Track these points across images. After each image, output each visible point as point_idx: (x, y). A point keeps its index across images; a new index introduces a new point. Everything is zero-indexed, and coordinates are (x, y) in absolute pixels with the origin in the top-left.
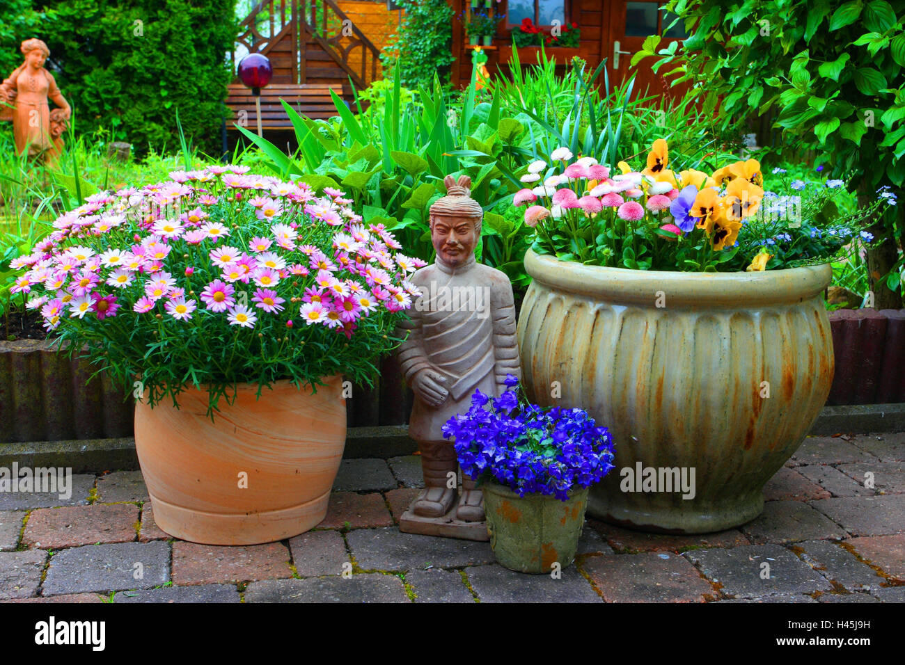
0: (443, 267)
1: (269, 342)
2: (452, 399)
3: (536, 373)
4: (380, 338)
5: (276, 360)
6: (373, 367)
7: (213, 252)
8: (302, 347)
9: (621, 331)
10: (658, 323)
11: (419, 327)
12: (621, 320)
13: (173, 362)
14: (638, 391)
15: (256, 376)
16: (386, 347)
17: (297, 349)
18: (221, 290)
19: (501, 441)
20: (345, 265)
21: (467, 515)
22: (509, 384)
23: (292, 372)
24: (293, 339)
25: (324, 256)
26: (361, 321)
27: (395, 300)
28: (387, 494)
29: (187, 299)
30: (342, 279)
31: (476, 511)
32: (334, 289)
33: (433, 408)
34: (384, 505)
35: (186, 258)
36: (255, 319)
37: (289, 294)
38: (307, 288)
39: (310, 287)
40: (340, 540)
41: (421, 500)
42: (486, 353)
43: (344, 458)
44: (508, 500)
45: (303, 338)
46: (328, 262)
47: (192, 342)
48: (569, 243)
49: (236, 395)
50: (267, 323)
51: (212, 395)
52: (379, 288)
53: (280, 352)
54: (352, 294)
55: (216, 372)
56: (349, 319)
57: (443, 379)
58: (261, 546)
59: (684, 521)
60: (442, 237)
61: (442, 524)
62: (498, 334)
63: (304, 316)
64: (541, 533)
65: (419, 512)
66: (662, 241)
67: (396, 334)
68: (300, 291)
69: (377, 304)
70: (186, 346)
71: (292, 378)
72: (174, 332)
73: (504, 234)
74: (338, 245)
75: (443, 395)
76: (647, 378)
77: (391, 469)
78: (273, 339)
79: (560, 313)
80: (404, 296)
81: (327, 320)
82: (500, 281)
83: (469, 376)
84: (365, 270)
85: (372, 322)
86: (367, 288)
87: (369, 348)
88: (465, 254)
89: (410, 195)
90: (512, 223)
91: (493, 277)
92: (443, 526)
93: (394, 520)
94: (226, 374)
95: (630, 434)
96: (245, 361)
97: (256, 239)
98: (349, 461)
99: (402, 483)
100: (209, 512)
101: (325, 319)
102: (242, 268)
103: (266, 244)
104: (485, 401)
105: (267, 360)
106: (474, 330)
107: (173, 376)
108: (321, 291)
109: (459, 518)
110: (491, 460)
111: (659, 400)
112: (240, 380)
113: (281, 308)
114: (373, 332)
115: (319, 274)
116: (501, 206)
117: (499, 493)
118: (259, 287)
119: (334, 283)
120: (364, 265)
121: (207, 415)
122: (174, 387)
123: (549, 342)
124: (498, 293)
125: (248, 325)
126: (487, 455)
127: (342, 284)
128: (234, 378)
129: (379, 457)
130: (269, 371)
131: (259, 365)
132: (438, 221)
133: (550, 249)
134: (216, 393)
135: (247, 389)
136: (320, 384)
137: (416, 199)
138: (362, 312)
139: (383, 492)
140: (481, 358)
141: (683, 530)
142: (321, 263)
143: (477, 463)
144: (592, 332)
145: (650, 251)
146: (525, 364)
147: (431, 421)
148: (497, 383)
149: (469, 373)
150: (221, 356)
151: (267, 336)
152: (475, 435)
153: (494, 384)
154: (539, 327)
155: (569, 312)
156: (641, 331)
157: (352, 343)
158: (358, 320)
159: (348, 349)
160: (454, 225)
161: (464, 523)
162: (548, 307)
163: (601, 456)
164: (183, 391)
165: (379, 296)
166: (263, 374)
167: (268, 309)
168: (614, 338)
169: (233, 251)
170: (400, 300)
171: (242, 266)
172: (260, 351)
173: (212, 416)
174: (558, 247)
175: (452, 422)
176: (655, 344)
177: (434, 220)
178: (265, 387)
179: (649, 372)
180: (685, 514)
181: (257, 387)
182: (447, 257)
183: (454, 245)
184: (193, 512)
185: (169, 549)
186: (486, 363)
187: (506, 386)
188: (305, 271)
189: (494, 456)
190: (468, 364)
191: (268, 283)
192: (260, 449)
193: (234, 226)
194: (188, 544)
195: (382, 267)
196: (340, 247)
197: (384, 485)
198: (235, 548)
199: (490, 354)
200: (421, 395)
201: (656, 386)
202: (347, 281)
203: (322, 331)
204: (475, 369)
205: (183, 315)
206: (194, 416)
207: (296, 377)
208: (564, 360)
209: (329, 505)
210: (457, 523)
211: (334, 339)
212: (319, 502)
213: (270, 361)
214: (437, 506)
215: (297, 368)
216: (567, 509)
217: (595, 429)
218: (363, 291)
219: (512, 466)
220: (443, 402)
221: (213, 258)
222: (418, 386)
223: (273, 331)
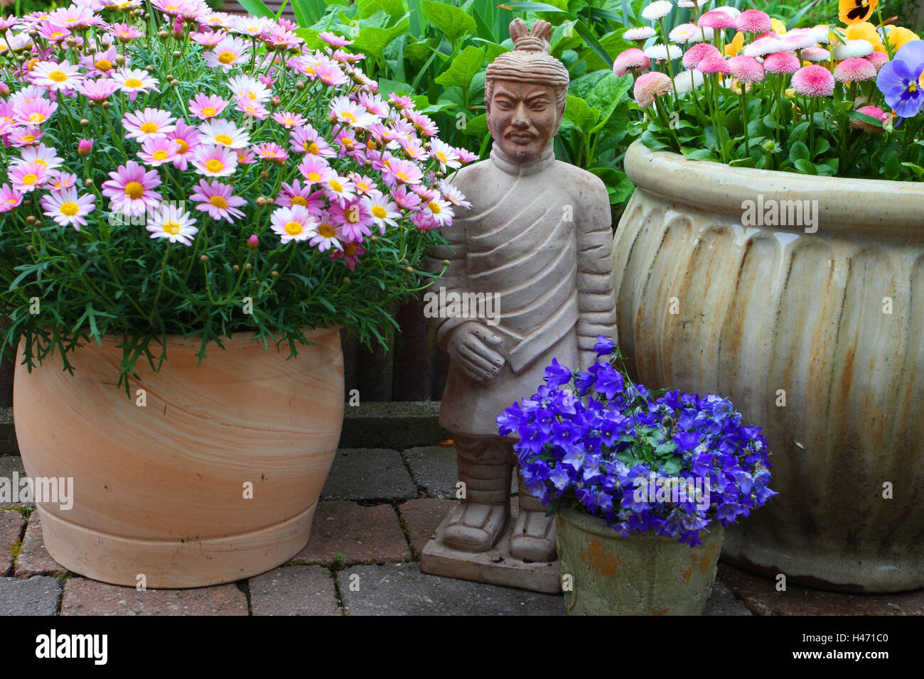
0: (504, 164)
1: (220, 271)
2: (510, 372)
3: (642, 335)
4: (402, 271)
5: (230, 300)
6: (389, 316)
7: (129, 115)
8: (273, 282)
9: (789, 273)
10: (851, 263)
11: (464, 257)
12: (788, 257)
13: (60, 298)
14: (812, 370)
15: (199, 326)
16: (410, 287)
17: (265, 284)
18: (138, 179)
19: (592, 444)
20: (349, 149)
21: (526, 551)
22: (602, 351)
23: (257, 321)
24: (260, 269)
25: (315, 133)
26: (373, 242)
27: (427, 210)
28: (402, 507)
29: (80, 194)
30: (343, 173)
31: (541, 546)
32: (329, 187)
33: (479, 384)
34: (397, 525)
35: (86, 125)
36: (194, 230)
37: (254, 193)
38: (285, 184)
39: (291, 183)
40: (328, 583)
41: (455, 524)
42: (565, 301)
43: (340, 447)
44: (600, 539)
45: (276, 266)
46: (321, 143)
47: (92, 266)
48: (701, 133)
49: (164, 355)
50: (218, 240)
51: (127, 352)
52: (403, 188)
53: (237, 287)
54: (359, 197)
55: (134, 316)
56: (352, 238)
57: (497, 339)
58: (204, 592)
59: (862, 573)
60: (505, 115)
61: (486, 563)
62: (584, 272)
63: (277, 229)
64: (651, 595)
65: (450, 543)
66: (857, 133)
67: (426, 267)
68: (273, 189)
69: (398, 215)
70: (81, 271)
71: (256, 330)
72: (62, 248)
73: (584, 127)
74: (339, 115)
75: (496, 364)
76: (830, 351)
77: (407, 466)
78: (227, 265)
79: (685, 243)
80: (442, 205)
81: (318, 239)
82: (593, 190)
83: (539, 337)
84: (381, 160)
85: (388, 245)
86: (384, 189)
87: (383, 287)
88: (539, 143)
89: (447, 66)
90: (597, 111)
91: (581, 183)
92: (489, 567)
93: (412, 550)
94: (150, 319)
95: (793, 438)
96: (180, 300)
97: (200, 97)
98: (348, 451)
99: (424, 489)
100: (122, 536)
101: (313, 234)
102: (176, 144)
103: (217, 106)
104: (565, 379)
105: (216, 299)
106: (548, 265)
107: (59, 319)
108: (307, 189)
109: (513, 554)
110: (576, 475)
111: (846, 385)
112: (172, 330)
113: (240, 214)
114: (390, 262)
115: (305, 160)
116: (581, 87)
117: (584, 527)
118: (203, 176)
119: (330, 177)
120: (379, 153)
121: (119, 385)
122: (65, 339)
123: (664, 288)
124: (588, 207)
125: (182, 240)
126: (570, 467)
127: (343, 181)
128: (163, 328)
129: (390, 447)
130: (218, 319)
131: (203, 308)
132: (500, 88)
133: (672, 144)
134: (133, 351)
135: (183, 347)
136: (303, 342)
137: (456, 71)
138: (375, 228)
139: (396, 502)
140: (558, 309)
141: (861, 587)
142: (310, 143)
143: (552, 479)
144: (740, 274)
145: (834, 150)
146: (623, 320)
147: (475, 403)
148: (581, 349)
149: (539, 332)
150: (139, 291)
151: (217, 261)
152: (551, 433)
153: (575, 350)
154: (649, 263)
155: (701, 242)
156: (821, 274)
157: (357, 277)
158: (368, 241)
159: (350, 287)
160: (524, 96)
161: (521, 563)
162: (666, 233)
163: (756, 476)
164: (79, 345)
165: (403, 202)
166: (209, 323)
167: (217, 214)
168: (777, 284)
169: (161, 117)
170: (435, 210)
171: (175, 141)
172: (205, 286)
173: (127, 386)
174: (683, 140)
175: (515, 410)
176: (845, 297)
177: (492, 88)
178: (214, 343)
179: (833, 342)
180: (864, 563)
181: (199, 345)
182: (511, 147)
183: (523, 127)
184: (97, 534)
185: (58, 591)
186: (564, 318)
187: (595, 354)
188: (282, 155)
189: (581, 471)
190: (538, 318)
191: (218, 171)
192: (204, 441)
193: (170, 80)
194: (89, 583)
195: (409, 158)
196: (341, 119)
197: (398, 493)
198: (163, 592)
199: (571, 303)
200: (462, 362)
201: (841, 364)
202: (352, 175)
203: (308, 257)
204: (548, 325)
205: (72, 219)
206: (101, 386)
207: (263, 328)
208: (690, 317)
209: (314, 523)
210: (509, 562)
211: (327, 270)
212: (298, 523)
213: (220, 302)
214: (480, 535)
215: (266, 315)
216: (694, 557)
217: (740, 430)
218: (377, 192)
219: (609, 485)
220: (496, 375)
221: (127, 126)
222: (457, 349)
223: (227, 253)
